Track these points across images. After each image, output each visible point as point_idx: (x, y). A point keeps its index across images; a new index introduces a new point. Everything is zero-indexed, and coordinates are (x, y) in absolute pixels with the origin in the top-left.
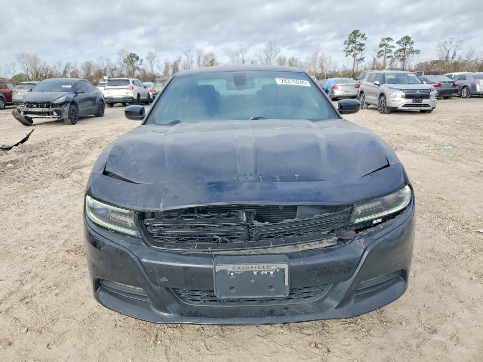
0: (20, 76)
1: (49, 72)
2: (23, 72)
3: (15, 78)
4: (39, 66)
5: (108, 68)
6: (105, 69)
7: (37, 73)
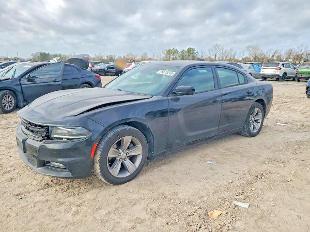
0: (246, 58)
1: (263, 56)
2: (248, 56)
3: (243, 60)
4: (258, 53)
5: (305, 53)
6: (302, 54)
7: (256, 57)
